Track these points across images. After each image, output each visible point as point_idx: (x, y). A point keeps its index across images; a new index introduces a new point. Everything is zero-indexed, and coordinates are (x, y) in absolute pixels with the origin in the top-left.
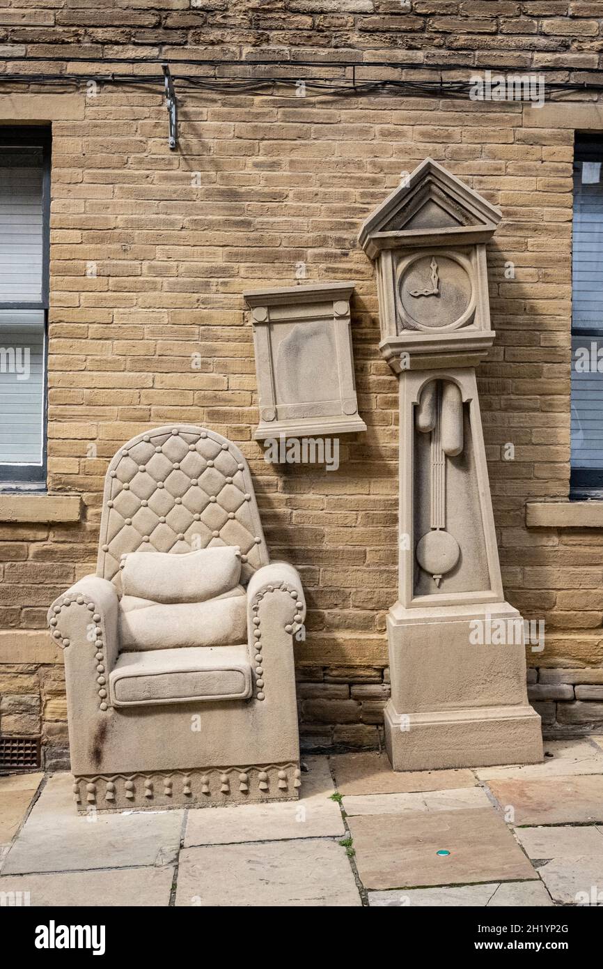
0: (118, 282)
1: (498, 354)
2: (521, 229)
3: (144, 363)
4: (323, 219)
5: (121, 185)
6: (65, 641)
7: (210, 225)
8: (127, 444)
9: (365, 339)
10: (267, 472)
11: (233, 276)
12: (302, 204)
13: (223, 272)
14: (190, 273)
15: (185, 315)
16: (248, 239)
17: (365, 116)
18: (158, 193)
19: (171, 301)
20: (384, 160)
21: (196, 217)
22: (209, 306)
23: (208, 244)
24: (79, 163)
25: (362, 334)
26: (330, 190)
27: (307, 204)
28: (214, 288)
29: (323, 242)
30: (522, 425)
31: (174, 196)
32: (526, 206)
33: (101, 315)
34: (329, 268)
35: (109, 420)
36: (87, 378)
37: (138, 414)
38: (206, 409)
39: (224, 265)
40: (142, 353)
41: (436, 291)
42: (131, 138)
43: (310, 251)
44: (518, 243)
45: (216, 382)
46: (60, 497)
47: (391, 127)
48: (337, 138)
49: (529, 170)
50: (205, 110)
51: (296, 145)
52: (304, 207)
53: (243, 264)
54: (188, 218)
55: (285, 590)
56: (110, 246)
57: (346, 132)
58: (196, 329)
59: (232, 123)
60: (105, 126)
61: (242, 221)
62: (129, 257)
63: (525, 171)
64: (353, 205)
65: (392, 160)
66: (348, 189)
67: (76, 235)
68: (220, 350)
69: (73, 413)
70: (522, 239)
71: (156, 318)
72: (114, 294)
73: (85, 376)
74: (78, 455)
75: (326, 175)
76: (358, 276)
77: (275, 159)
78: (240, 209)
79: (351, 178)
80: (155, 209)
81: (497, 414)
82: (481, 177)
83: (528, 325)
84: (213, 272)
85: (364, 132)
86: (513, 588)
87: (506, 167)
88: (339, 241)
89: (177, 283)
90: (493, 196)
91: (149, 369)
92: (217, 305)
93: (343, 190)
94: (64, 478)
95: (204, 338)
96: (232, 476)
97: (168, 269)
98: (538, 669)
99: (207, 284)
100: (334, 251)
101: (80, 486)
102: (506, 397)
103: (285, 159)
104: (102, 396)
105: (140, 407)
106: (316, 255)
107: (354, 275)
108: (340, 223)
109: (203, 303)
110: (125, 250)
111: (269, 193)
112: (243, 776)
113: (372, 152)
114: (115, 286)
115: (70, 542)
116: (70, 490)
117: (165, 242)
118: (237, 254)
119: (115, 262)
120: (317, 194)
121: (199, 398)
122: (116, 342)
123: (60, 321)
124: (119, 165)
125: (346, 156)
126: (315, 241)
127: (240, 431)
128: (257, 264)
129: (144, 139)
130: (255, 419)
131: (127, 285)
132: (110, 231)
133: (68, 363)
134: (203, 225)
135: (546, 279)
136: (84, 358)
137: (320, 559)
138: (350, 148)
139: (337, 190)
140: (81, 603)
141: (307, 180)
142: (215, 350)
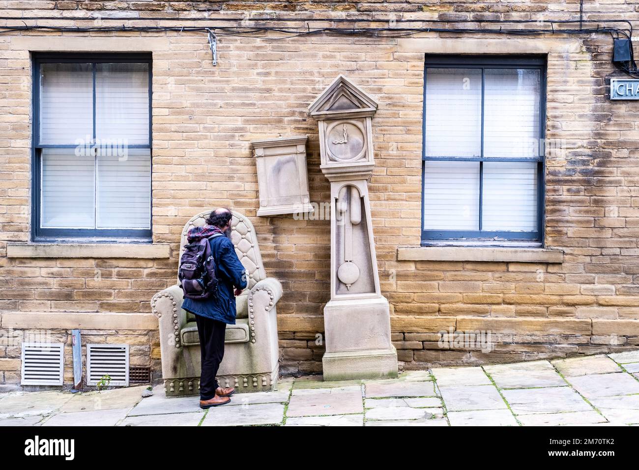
0: (188, 135)
1: (383, 171)
2: (396, 106)
3: (200, 177)
4: (292, 101)
5: (188, 85)
6: (160, 315)
7: (234, 106)
8: (192, 219)
9: (315, 164)
10: (266, 233)
11: (246, 132)
12: (282, 94)
13: (242, 129)
14: (225, 130)
15: (223, 152)
16: (254, 113)
17: (315, 48)
18: (208, 89)
19: (214, 145)
20: (325, 70)
21: (227, 102)
22: (234, 148)
23: (233, 115)
24: (168, 73)
25: (313, 161)
26: (297, 86)
27: (285, 94)
28: (237, 138)
29: (293, 113)
30: (395, 208)
31: (216, 91)
32: (399, 94)
33: (179, 152)
34: (296, 127)
35: (184, 206)
36: (172, 185)
37: (199, 203)
38: (233, 200)
39: (242, 126)
40: (201, 171)
41: (346, 141)
42: (193, 60)
43: (286, 119)
44: (394, 113)
45: (238, 186)
46: (159, 245)
47: (328, 53)
48: (300, 59)
49: (400, 75)
50: (230, 45)
51: (278, 63)
52: (283, 95)
53: (251, 126)
54: (223, 102)
55: (265, 290)
56: (183, 117)
57: (305, 56)
58: (228, 160)
59: (246, 52)
60: (180, 54)
61: (251, 104)
62: (193, 122)
63: (398, 75)
64: (308, 94)
65: (329, 70)
66: (305, 86)
67: (166, 111)
68: (240, 170)
69: (164, 203)
70: (397, 111)
71: (207, 154)
72: (186, 141)
73: (170, 184)
74: (168, 224)
75: (294, 79)
76: (311, 132)
77: (268, 71)
78: (249, 97)
79: (307, 80)
80: (206, 98)
81: (383, 202)
82: (375, 79)
83: (399, 156)
84: (237, 130)
85: (314, 56)
86: (391, 292)
87: (389, 74)
88: (301, 113)
89: (218, 136)
90: (381, 89)
91: (204, 180)
92: (238, 147)
93: (303, 87)
94: (161, 236)
95: (231, 163)
96: (245, 235)
97: (213, 128)
98: (404, 333)
99: (233, 136)
100: (299, 118)
101: (169, 240)
102: (388, 193)
103: (273, 70)
104: (180, 194)
105: (199, 199)
106: (289, 121)
107: (309, 131)
108: (301, 104)
109: (231, 146)
110: (191, 119)
111: (265, 89)
112: (245, 380)
113: (318, 67)
114: (186, 137)
115: (165, 269)
116: (164, 242)
117: (211, 115)
118: (248, 121)
119: (186, 125)
120: (290, 89)
121: (229, 195)
122: (187, 166)
123: (159, 156)
124: (187, 75)
125: (305, 69)
126: (288, 113)
127: (251, 211)
128: (259, 126)
129: (200, 61)
130: (258, 205)
131: (192, 137)
132: (183, 109)
133: (162, 177)
134: (231, 105)
135: (408, 132)
136: (171, 174)
137: (292, 277)
138: (307, 64)
139: (300, 86)
140: (167, 297)
141: (284, 82)
142: (237, 170)
